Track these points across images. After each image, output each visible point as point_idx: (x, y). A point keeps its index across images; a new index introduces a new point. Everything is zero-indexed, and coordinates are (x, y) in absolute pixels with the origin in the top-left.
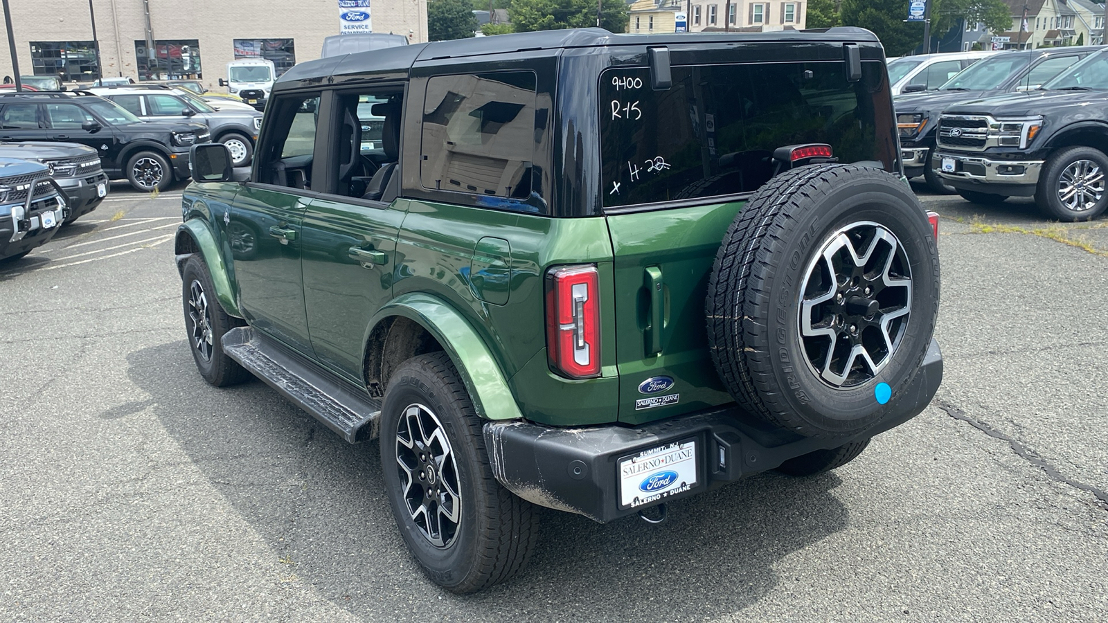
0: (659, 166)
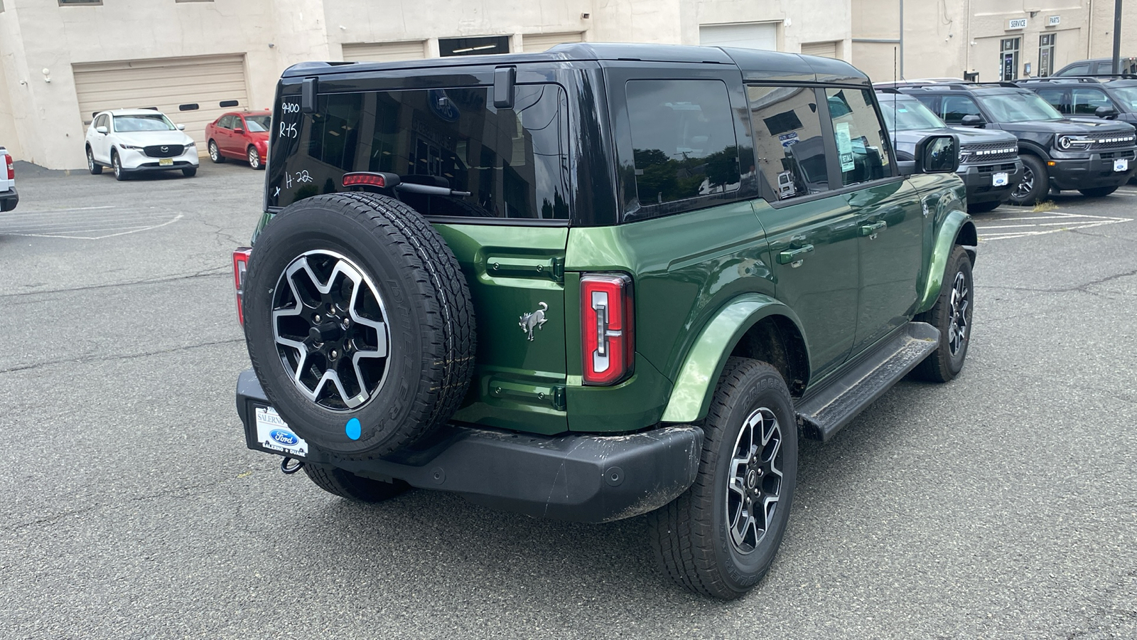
0: (305, 178)
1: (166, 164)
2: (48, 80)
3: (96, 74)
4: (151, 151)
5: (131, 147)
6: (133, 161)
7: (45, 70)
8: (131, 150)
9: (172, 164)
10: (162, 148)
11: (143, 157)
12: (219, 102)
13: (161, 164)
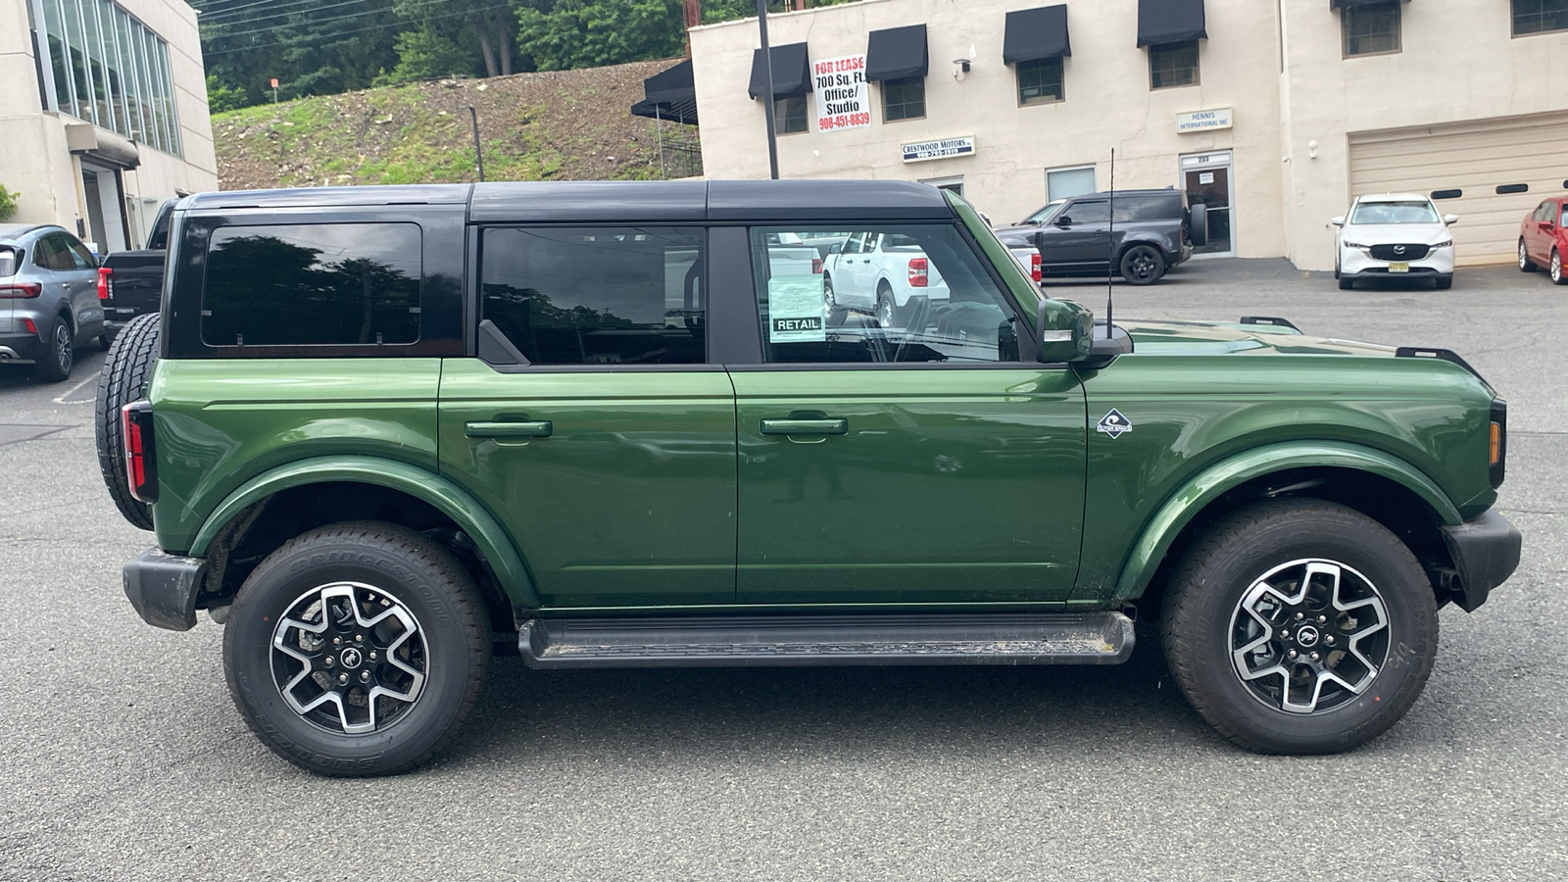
1: (1399, 270)
2: (1312, 155)
3: (1379, 146)
4: (1379, 251)
5: (1356, 245)
6: (1357, 263)
7: (1312, 143)
8: (1355, 249)
9: (1407, 270)
10: (1396, 247)
11: (1368, 259)
12: (1563, 180)
13: (1390, 270)
